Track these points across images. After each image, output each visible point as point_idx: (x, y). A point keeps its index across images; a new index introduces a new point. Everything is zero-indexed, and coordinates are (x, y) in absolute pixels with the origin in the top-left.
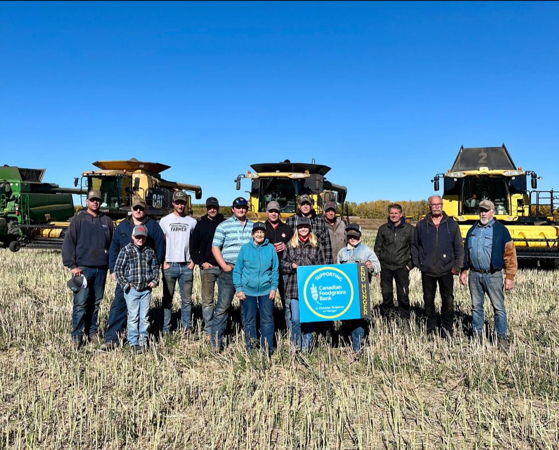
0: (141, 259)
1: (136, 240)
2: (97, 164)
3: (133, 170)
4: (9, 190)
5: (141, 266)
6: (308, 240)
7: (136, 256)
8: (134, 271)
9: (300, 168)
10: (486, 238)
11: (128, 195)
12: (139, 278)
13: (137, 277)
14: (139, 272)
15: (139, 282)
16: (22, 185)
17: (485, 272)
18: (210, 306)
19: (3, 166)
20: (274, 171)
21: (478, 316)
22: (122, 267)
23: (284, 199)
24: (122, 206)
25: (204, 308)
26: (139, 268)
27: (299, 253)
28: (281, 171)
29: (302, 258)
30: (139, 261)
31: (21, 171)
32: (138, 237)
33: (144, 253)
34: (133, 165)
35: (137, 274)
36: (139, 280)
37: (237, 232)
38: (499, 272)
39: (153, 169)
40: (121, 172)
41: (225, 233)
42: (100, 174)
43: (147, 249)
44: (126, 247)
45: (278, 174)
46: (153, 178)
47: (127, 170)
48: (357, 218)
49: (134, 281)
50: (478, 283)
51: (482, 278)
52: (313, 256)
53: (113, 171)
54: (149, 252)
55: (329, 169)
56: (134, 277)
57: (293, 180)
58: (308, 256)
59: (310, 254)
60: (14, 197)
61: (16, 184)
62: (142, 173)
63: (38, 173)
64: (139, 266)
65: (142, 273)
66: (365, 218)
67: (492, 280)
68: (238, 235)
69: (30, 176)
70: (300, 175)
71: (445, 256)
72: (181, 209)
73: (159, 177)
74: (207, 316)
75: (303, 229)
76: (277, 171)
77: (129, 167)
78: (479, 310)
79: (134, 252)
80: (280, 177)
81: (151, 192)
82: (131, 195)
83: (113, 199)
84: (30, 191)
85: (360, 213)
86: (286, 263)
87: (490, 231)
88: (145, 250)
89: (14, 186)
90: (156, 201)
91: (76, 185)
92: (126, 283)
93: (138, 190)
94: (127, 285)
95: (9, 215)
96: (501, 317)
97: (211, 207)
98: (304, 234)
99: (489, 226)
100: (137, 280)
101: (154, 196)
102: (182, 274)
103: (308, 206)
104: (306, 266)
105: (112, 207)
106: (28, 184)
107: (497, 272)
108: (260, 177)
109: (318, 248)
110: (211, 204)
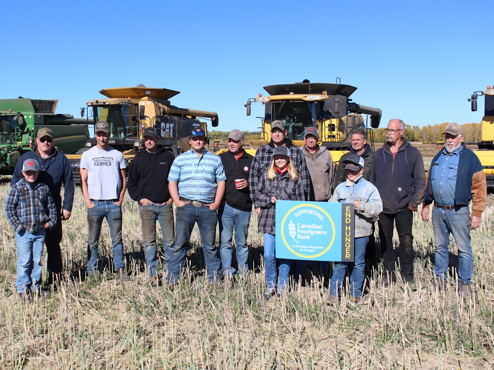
0: (34, 198)
1: (26, 177)
2: (103, 92)
3: (140, 97)
4: (22, 123)
5: (34, 206)
6: (286, 172)
7: (28, 194)
8: (26, 211)
9: (317, 88)
10: (450, 168)
11: (135, 125)
12: (32, 219)
13: (30, 218)
14: (32, 212)
15: (32, 224)
16: (35, 116)
17: (448, 208)
18: (153, 245)
19: (18, 98)
20: (288, 93)
21: (441, 258)
22: (13, 206)
23: (300, 124)
24: (129, 136)
25: (146, 248)
26: (32, 208)
27: (275, 185)
28: (296, 93)
29: (278, 192)
30: (31, 199)
31: (34, 102)
32: (29, 173)
33: (37, 190)
34: (140, 92)
35: (30, 214)
36: (32, 222)
37: (191, 165)
38: (465, 208)
39: (162, 96)
40: (126, 100)
41: (180, 167)
42: (104, 103)
43: (40, 186)
44: (17, 184)
45: (292, 96)
46: (161, 105)
47: (131, 97)
48: (420, 143)
49: (27, 222)
50: (441, 220)
51: (445, 215)
52: (290, 190)
53: (118, 99)
54: (43, 190)
55: (356, 88)
56: (27, 218)
57: (309, 103)
58: (285, 189)
59: (287, 187)
60: (28, 129)
61: (29, 116)
62: (149, 100)
63: (51, 104)
64: (32, 205)
65: (35, 213)
66: (428, 143)
67: (456, 217)
68: (193, 168)
69: (43, 107)
70: (317, 97)
71: (400, 189)
72: (103, 141)
73: (168, 104)
74: (149, 256)
75: (279, 160)
76: (290, 93)
77: (136, 94)
78: (442, 252)
79: (26, 189)
80: (294, 100)
81: (159, 121)
82: (137, 124)
83: (119, 129)
84: (43, 123)
85: (422, 138)
86: (262, 195)
87: (456, 159)
88: (38, 187)
89: (27, 118)
90: (164, 130)
91: (82, 116)
92: (19, 224)
93: (145, 119)
94: (20, 226)
95: (24, 149)
96: (466, 260)
97: (148, 138)
98: (281, 166)
99: (455, 154)
100: (31, 222)
101: (163, 124)
102: (108, 212)
103: (281, 134)
104: (282, 200)
105: (118, 138)
106: (41, 115)
107: (462, 208)
108: (272, 101)
109: (296, 182)
110: (148, 135)
